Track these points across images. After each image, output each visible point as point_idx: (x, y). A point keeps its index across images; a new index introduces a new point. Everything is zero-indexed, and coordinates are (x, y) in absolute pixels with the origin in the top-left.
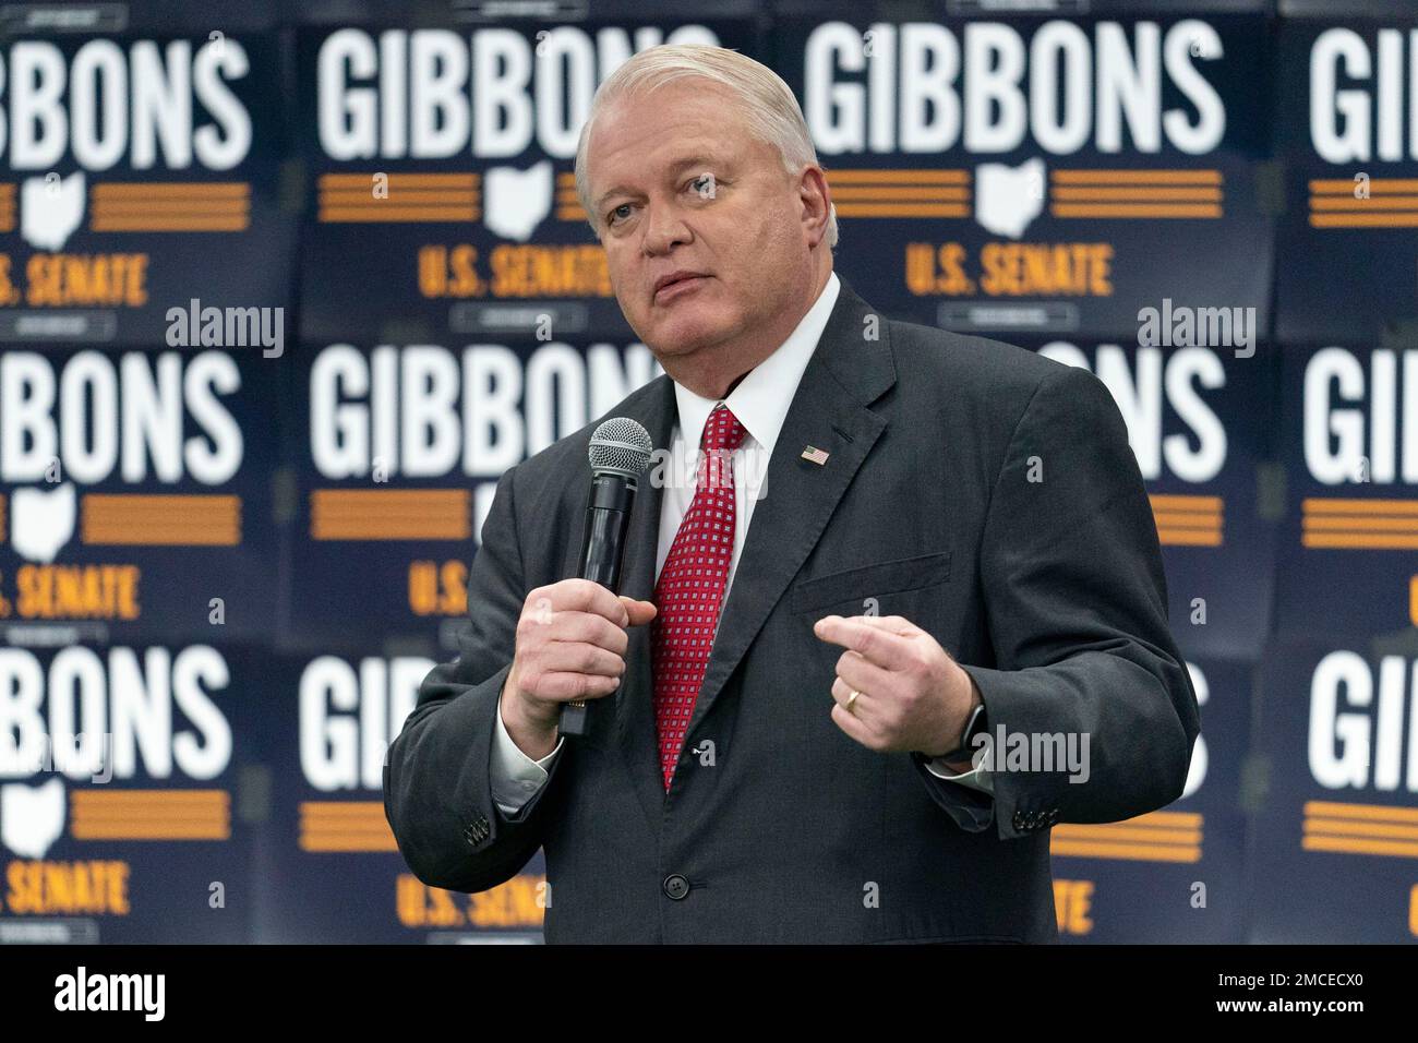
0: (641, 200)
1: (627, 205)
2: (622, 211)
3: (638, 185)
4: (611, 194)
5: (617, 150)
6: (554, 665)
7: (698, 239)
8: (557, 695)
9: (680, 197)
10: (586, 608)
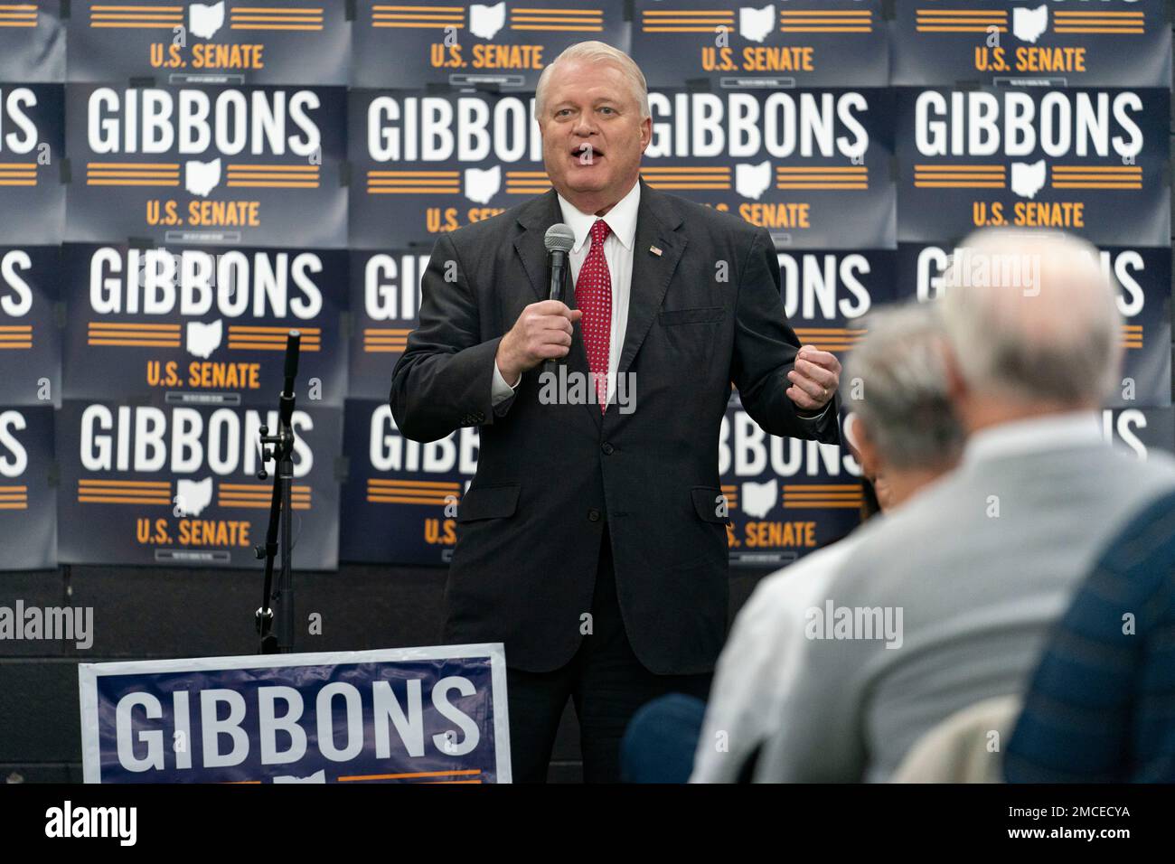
0: (577, 109)
1: (569, 110)
2: (564, 112)
3: (579, 102)
4: (564, 103)
5: (571, 83)
6: (547, 341)
7: (601, 134)
8: (547, 355)
9: (596, 113)
10: (560, 314)
